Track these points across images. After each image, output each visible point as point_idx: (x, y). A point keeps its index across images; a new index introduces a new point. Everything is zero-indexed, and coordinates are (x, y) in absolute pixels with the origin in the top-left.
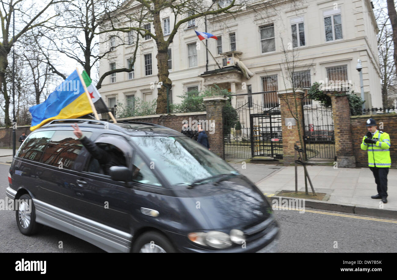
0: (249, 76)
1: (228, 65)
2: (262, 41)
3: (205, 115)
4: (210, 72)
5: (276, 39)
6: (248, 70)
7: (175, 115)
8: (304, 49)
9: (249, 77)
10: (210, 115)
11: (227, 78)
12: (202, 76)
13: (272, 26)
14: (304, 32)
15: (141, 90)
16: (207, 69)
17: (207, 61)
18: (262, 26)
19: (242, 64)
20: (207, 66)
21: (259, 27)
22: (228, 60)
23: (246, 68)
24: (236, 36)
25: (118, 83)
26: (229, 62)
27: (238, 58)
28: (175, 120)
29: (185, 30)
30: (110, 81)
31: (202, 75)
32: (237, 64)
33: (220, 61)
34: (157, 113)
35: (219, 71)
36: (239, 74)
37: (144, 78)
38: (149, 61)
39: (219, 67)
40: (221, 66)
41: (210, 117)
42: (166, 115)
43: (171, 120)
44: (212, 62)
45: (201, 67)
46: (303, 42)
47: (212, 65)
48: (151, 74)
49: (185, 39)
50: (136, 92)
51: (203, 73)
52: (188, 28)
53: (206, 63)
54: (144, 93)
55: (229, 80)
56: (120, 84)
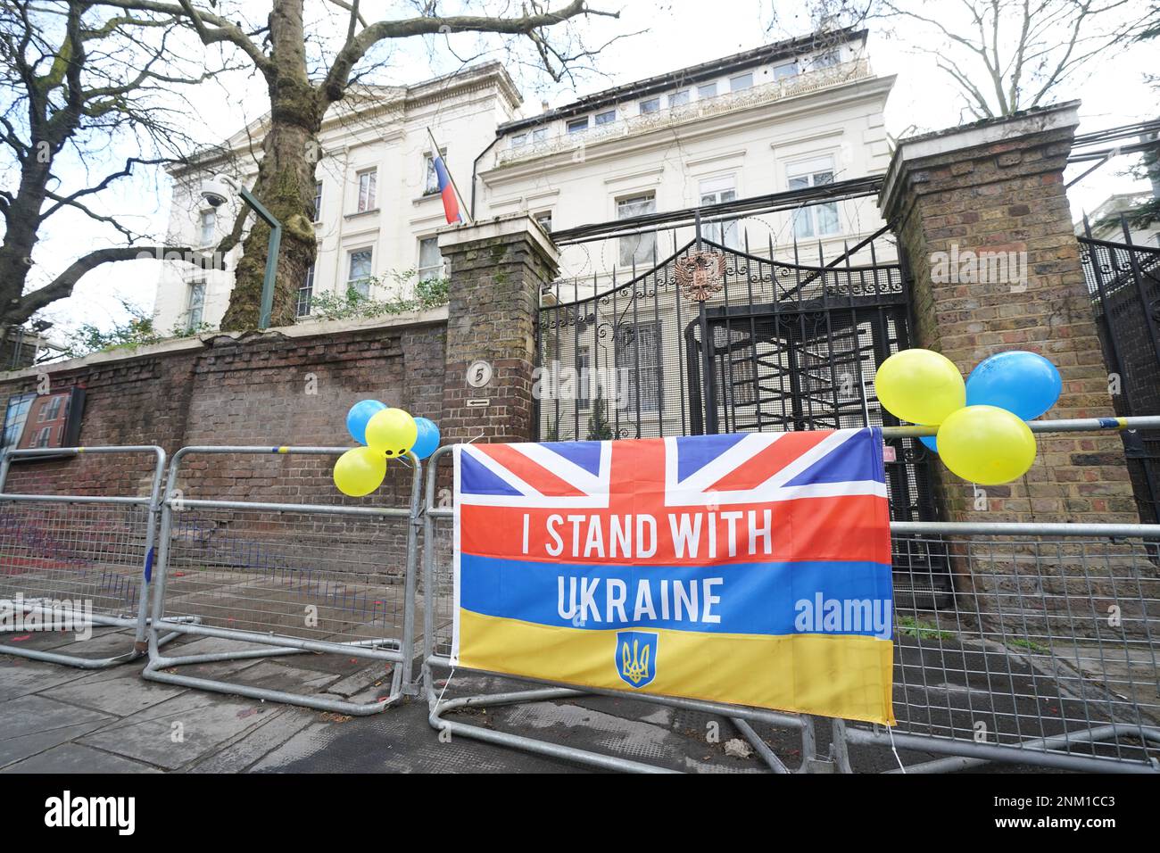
3: (442, 324)
7: (279, 334)
10: (466, 322)
13: (649, 198)
18: (624, 197)
21: (616, 199)
24: (553, 219)
29: (415, 202)
41: (465, 330)
42: (236, 335)
43: (261, 364)
52: (425, 194)
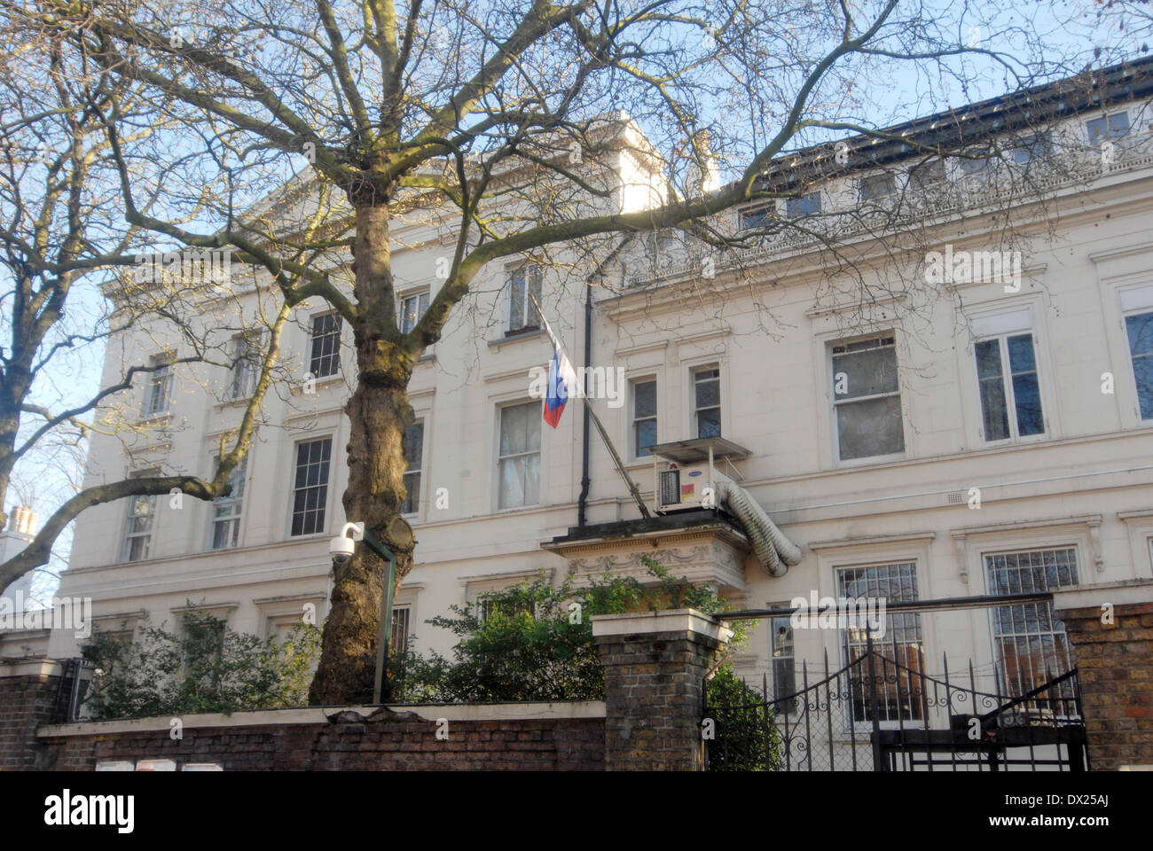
0: (782, 558)
1: (687, 502)
2: (838, 406)
3: (602, 720)
4: (597, 530)
5: (904, 400)
6: (776, 533)
7: (414, 716)
8: (1037, 447)
9: (782, 568)
10: (627, 725)
11: (680, 559)
12: (557, 546)
13: (884, 342)
14: (1034, 375)
15: (260, 603)
16: (582, 518)
17: (586, 483)
18: (841, 340)
19: (748, 502)
20: (583, 505)
21: (828, 344)
22: (685, 480)
23: (768, 522)
24: (722, 378)
25: (155, 562)
26: (690, 489)
27: (731, 475)
28: (417, 747)
29: (491, 344)
30: (121, 553)
31: (557, 540)
32: (726, 502)
33: (649, 483)
34: (315, 700)
35: (641, 527)
36: (737, 545)
37: (284, 544)
38: (314, 469)
39: (643, 510)
40: (653, 507)
41: (625, 735)
42: (365, 712)
43: (392, 746)
44: (607, 484)
45: (553, 508)
46: (1032, 420)
47: (605, 502)
48: (320, 529)
49: (490, 380)
50: (236, 608)
51: (565, 533)
52: (507, 334)
53: (579, 489)
54: (270, 618)
55: (690, 569)
56: (163, 569)
